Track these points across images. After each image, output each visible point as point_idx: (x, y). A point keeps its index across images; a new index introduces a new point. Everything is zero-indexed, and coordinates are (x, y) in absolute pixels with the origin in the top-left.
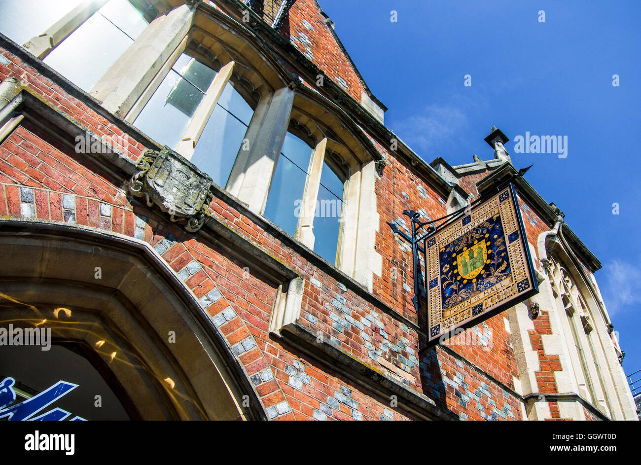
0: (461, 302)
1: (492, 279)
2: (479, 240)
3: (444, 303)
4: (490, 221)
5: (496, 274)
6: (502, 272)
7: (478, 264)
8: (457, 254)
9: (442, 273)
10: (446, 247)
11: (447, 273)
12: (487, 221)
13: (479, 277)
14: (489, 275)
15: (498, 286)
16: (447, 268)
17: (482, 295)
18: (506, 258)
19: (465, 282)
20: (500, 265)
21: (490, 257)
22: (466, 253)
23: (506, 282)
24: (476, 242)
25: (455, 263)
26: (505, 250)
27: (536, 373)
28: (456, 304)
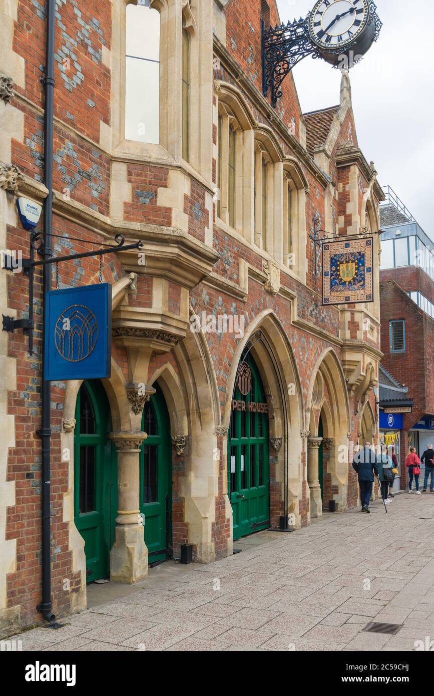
0: (340, 291)
1: (356, 287)
2: (353, 262)
3: (331, 287)
4: (359, 253)
5: (358, 285)
6: (361, 285)
7: (350, 275)
8: (340, 263)
9: (331, 270)
10: (335, 255)
11: (334, 272)
12: (358, 253)
13: (350, 282)
14: (354, 284)
15: (358, 291)
16: (334, 268)
17: (350, 292)
18: (363, 279)
19: (343, 281)
20: (360, 281)
21: (356, 274)
22: (345, 265)
23: (362, 292)
24: (350, 262)
25: (338, 268)
26: (364, 275)
27: (349, 322)
28: (337, 291)
